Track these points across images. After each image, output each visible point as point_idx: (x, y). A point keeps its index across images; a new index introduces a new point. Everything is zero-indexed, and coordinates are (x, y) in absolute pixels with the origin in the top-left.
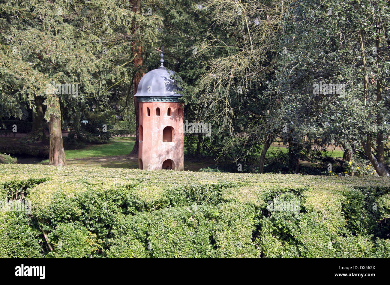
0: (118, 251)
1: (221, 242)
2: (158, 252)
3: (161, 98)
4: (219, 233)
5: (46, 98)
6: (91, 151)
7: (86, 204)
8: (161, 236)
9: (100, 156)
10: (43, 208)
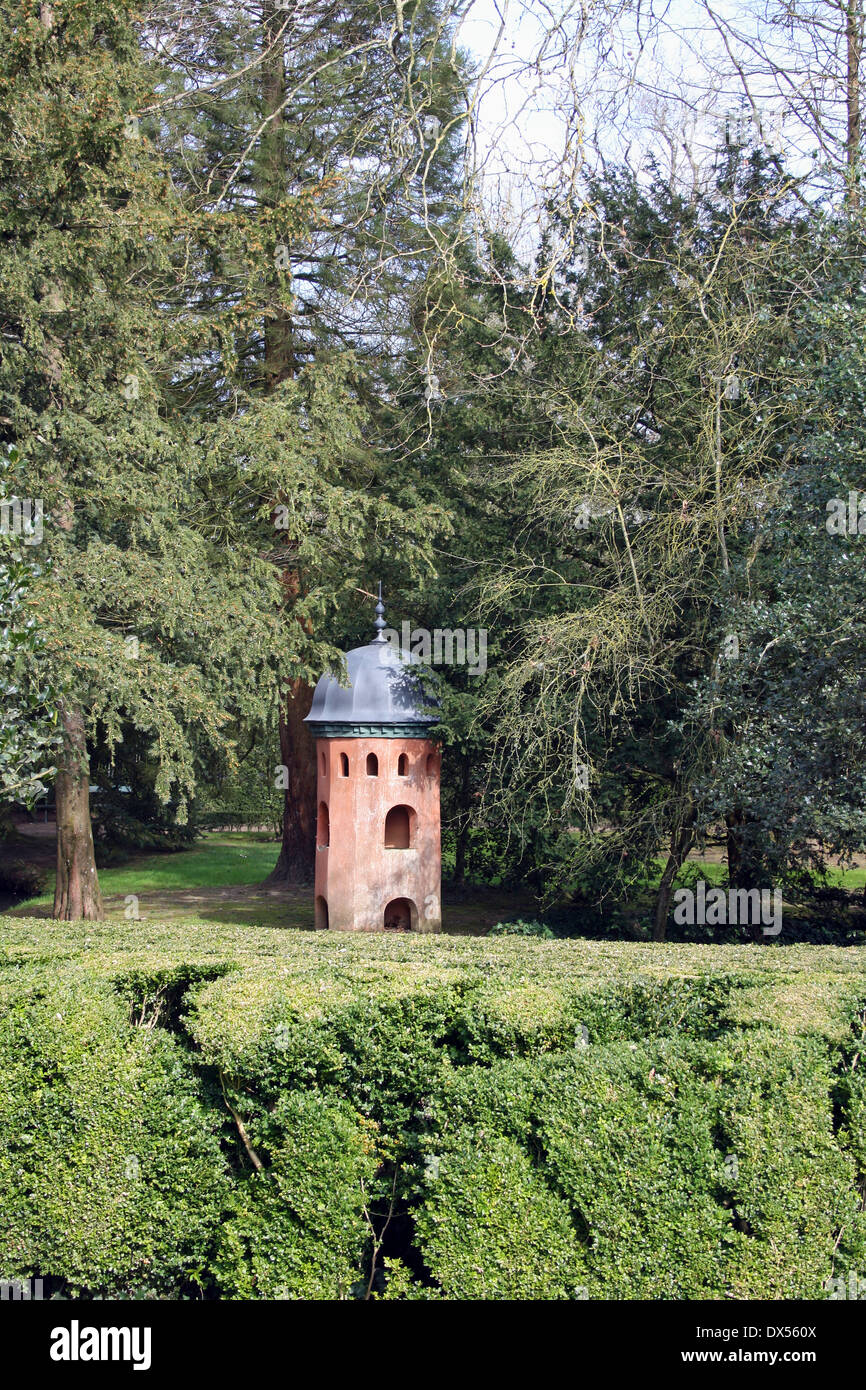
0: (458, 1170)
1: (748, 1142)
2: (572, 1171)
3: (380, 726)
4: (741, 1117)
5: (157, 737)
6: (150, 873)
7: (355, 1038)
8: (577, 1125)
9: (179, 888)
10: (240, 1049)
